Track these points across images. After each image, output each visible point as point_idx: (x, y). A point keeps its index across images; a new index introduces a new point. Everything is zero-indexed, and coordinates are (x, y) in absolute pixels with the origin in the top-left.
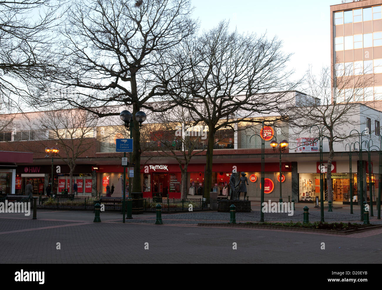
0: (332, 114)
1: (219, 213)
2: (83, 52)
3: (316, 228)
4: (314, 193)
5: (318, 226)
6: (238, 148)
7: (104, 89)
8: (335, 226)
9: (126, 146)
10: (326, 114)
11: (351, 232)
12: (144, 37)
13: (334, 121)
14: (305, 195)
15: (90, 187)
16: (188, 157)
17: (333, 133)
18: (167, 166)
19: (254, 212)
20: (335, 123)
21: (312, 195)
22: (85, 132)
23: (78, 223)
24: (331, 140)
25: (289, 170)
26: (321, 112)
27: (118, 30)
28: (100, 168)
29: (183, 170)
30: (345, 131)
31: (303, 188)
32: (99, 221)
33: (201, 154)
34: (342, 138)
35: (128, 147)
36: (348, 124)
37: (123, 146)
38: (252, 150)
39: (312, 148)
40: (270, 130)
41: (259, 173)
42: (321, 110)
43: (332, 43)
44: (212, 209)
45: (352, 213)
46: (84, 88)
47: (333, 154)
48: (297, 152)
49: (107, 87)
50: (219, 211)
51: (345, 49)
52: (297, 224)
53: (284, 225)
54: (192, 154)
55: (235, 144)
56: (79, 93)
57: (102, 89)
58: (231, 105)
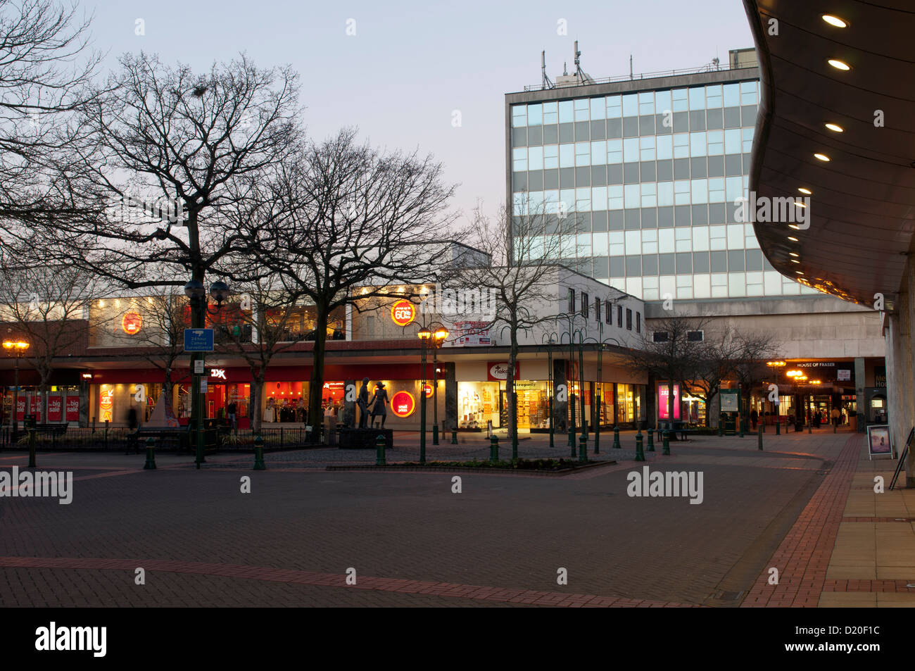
0: (515, 281)
1: (342, 451)
2: (100, 174)
3: (513, 468)
4: (483, 415)
5: (518, 464)
6: (352, 339)
7: (144, 241)
8: (541, 464)
9: (202, 341)
10: (506, 282)
11: (565, 473)
12: (211, 151)
13: (519, 295)
14: (468, 419)
15: (76, 410)
16: (267, 356)
17: (517, 313)
18: (224, 371)
19: (397, 448)
20: (520, 298)
21: (478, 418)
22: (70, 310)
23: (112, 471)
24: (514, 325)
25: (441, 376)
26: (498, 279)
27: (169, 137)
28: (96, 376)
29: (258, 378)
30: (536, 311)
31: (464, 408)
32: (154, 467)
33: (290, 349)
34: (531, 323)
35: (205, 343)
36: (541, 299)
37: (197, 341)
38: (378, 343)
39: (481, 340)
40: (409, 308)
41: (392, 384)
42: (498, 276)
43: (508, 158)
44: (327, 443)
45: (552, 445)
46: (109, 239)
47: (515, 348)
48: (456, 346)
49: (150, 238)
50: (340, 448)
51: (530, 169)
52: (485, 463)
53: (464, 465)
54: (274, 350)
55: (347, 333)
56: (105, 247)
57: (139, 241)
58: (355, 268)
